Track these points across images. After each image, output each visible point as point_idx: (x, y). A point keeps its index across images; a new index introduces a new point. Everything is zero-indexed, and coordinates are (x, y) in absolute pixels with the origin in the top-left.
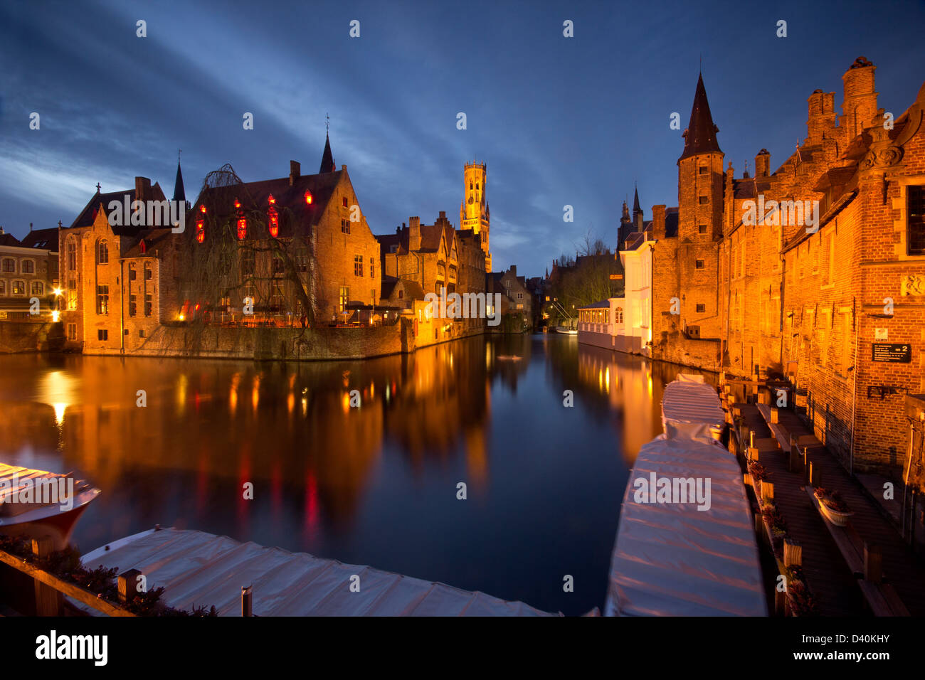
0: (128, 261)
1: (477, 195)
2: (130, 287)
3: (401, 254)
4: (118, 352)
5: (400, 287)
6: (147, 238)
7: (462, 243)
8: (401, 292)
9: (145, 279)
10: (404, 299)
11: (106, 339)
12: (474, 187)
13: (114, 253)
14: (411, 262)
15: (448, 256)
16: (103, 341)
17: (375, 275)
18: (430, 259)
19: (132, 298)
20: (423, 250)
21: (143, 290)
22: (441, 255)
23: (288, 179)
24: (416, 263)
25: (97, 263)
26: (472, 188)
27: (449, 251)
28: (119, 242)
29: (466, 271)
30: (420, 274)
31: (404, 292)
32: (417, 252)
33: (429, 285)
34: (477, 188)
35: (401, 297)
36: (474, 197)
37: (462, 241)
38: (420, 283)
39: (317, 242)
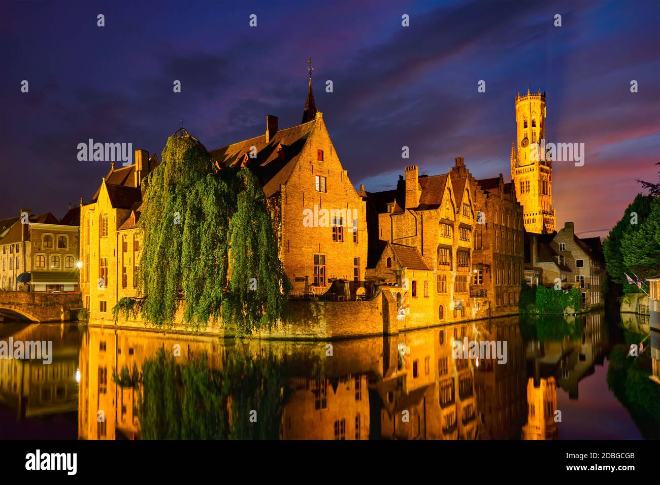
0: (122, 233)
1: (533, 134)
2: (123, 259)
3: (396, 213)
4: (112, 323)
5: (388, 253)
6: (138, 210)
7: (485, 196)
8: (389, 260)
9: (134, 251)
10: (392, 267)
11: (105, 311)
12: (529, 124)
13: (112, 225)
14: (408, 219)
15: (456, 213)
16: (103, 312)
17: (359, 239)
18: (431, 218)
19: (124, 270)
20: (423, 207)
21: (132, 262)
22: (446, 210)
24: (414, 223)
25: (100, 237)
26: (526, 126)
27: (459, 206)
28: (116, 215)
29: (490, 232)
30: (419, 236)
31: (392, 260)
32: (415, 209)
33: (429, 250)
34: (534, 125)
35: (389, 265)
36: (529, 137)
37: (486, 192)
38: (419, 248)
39: (286, 203)
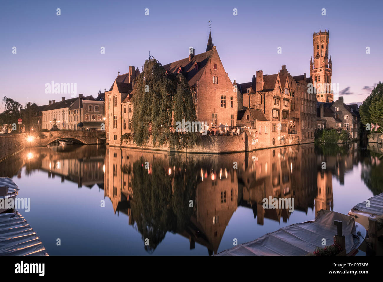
0: (124, 104)
1: (322, 52)
2: (124, 116)
3: (252, 93)
4: (119, 145)
5: (248, 113)
6: (131, 94)
7: (297, 84)
8: (248, 116)
9: (129, 112)
10: (250, 119)
11: (116, 139)
12: (320, 47)
13: (119, 101)
14: (258, 97)
15: (282, 93)
16: (115, 140)
17: (234, 106)
18: (269, 95)
19: (125, 121)
20: (265, 90)
21: (128, 117)
22: (276, 92)
23: (189, 58)
24: (261, 98)
25: (114, 106)
26: (318, 48)
27: (283, 90)
28: (121, 96)
29: (299, 102)
30: (263, 104)
31: (250, 116)
32: (261, 91)
33: (268, 111)
34: (322, 47)
35: (248, 119)
36: (320, 53)
37: (297, 82)
38: (263, 110)
39: (199, 90)
